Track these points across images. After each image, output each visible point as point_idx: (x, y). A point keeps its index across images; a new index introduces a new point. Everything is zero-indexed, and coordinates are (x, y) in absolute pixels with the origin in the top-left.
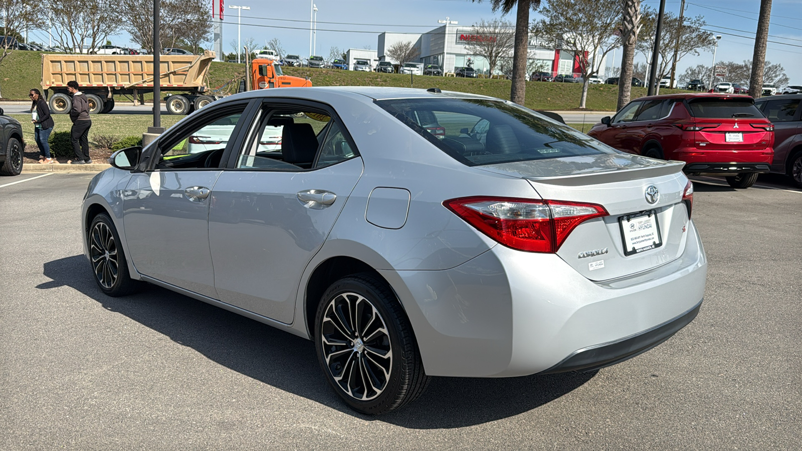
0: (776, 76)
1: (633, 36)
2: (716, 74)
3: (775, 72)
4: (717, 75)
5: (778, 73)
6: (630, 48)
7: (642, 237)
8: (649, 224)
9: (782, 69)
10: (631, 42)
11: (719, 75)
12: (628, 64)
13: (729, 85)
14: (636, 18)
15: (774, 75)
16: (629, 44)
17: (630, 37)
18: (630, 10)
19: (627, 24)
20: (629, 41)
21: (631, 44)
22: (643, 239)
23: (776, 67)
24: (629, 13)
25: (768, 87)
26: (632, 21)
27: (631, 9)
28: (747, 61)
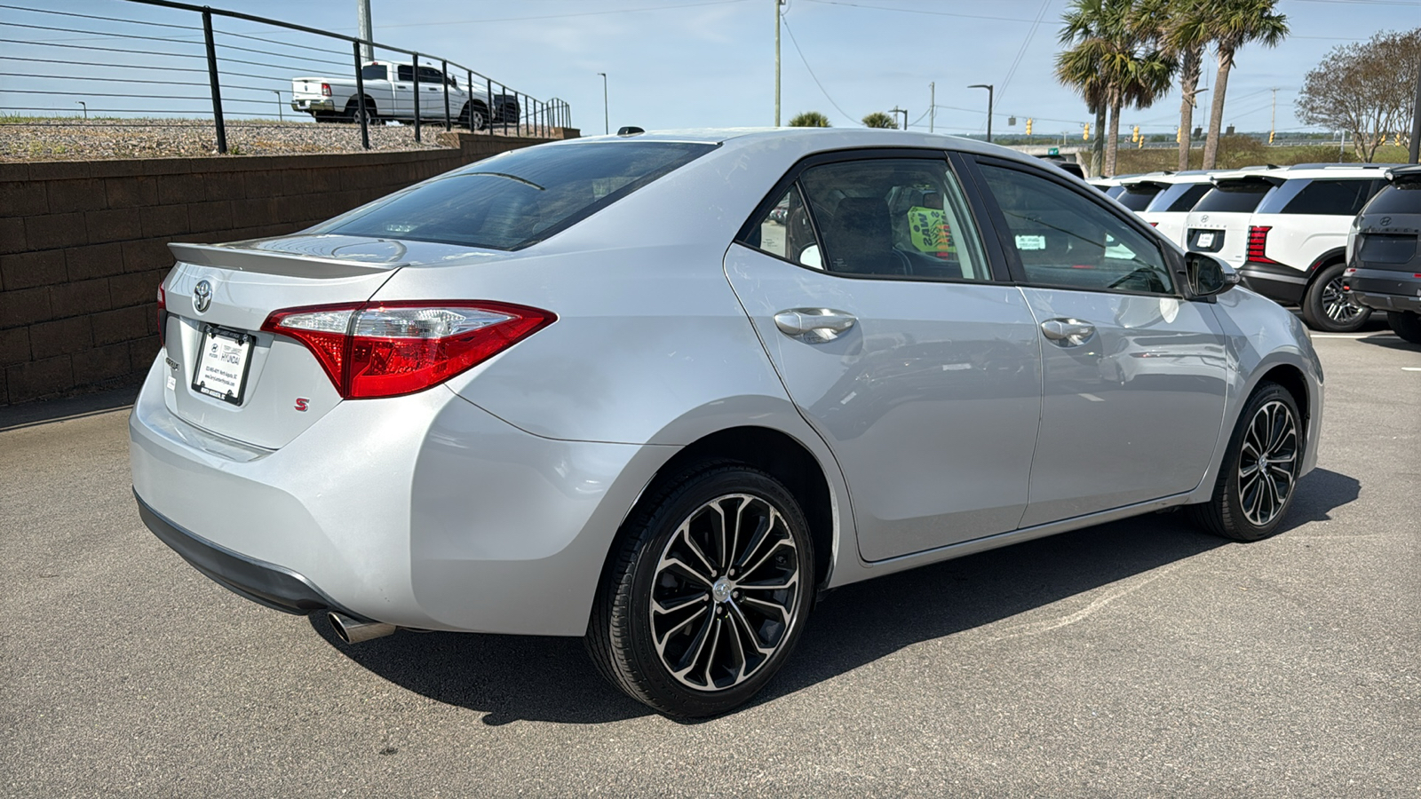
7: (221, 373)
8: (236, 356)
22: (222, 377)
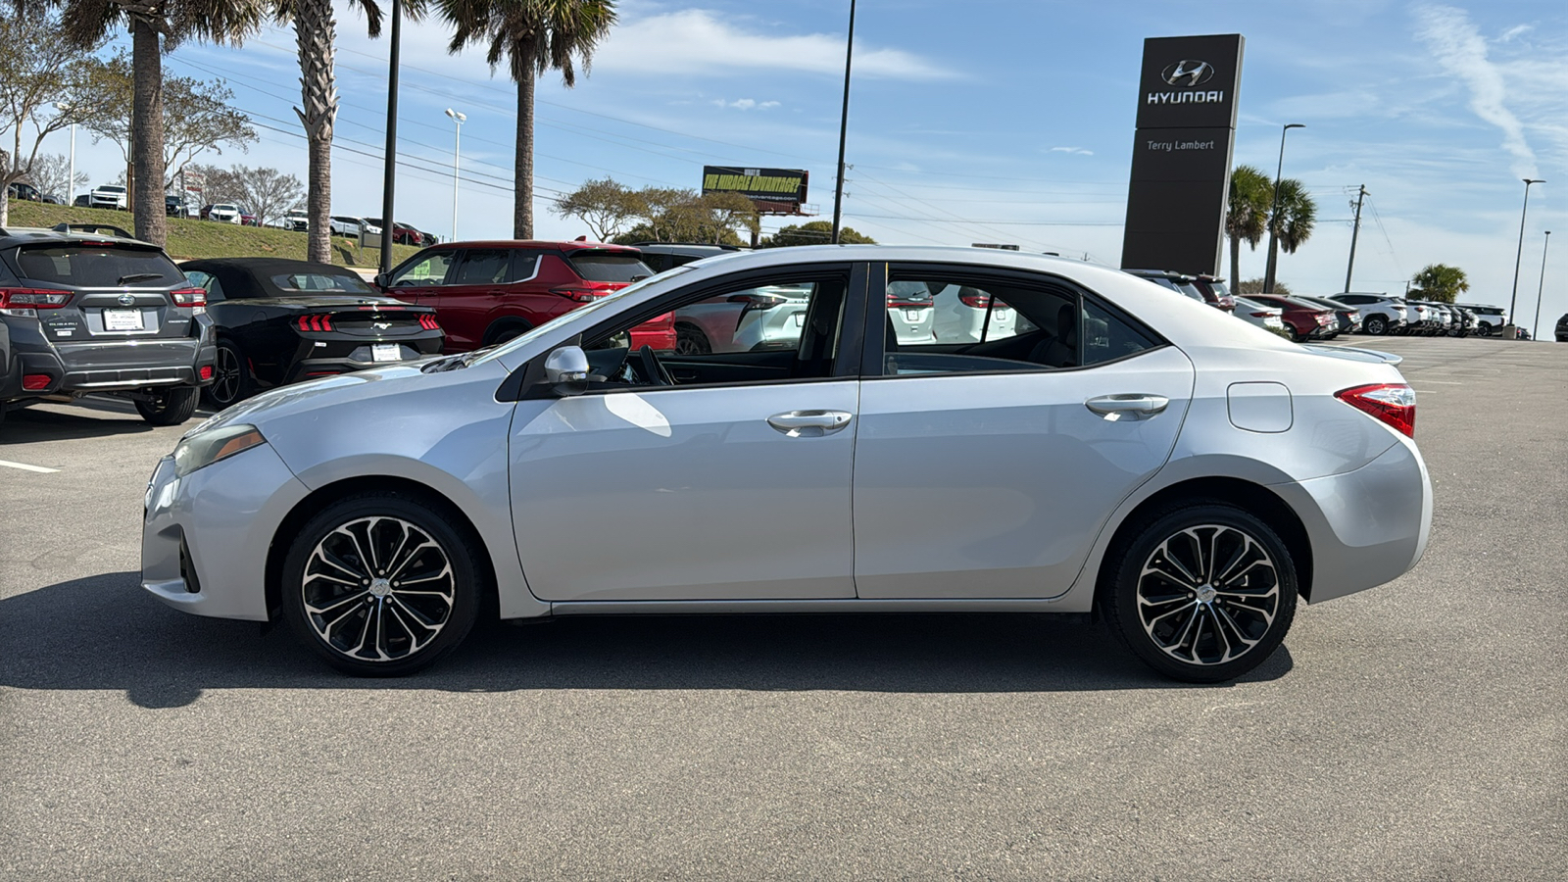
0: (291, 197)
1: (328, 126)
2: (186, 186)
3: (288, 190)
4: (188, 188)
5: (293, 191)
6: (324, 146)
9: (299, 184)
10: (325, 136)
11: (192, 189)
12: (323, 176)
13: (232, 209)
14: (331, 94)
15: (286, 194)
16: (322, 139)
17: (324, 127)
18: (319, 77)
19: (316, 101)
20: (321, 134)
21: (325, 140)
23: (289, 181)
24: (317, 83)
25: (298, 216)
26: (325, 98)
27: (321, 76)
28: (237, 166)
